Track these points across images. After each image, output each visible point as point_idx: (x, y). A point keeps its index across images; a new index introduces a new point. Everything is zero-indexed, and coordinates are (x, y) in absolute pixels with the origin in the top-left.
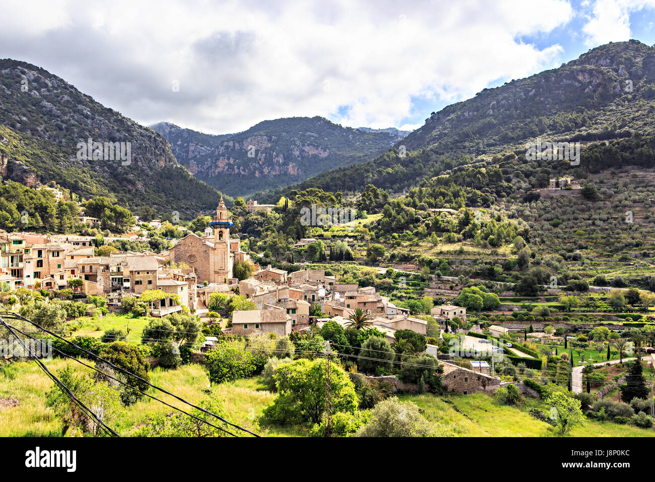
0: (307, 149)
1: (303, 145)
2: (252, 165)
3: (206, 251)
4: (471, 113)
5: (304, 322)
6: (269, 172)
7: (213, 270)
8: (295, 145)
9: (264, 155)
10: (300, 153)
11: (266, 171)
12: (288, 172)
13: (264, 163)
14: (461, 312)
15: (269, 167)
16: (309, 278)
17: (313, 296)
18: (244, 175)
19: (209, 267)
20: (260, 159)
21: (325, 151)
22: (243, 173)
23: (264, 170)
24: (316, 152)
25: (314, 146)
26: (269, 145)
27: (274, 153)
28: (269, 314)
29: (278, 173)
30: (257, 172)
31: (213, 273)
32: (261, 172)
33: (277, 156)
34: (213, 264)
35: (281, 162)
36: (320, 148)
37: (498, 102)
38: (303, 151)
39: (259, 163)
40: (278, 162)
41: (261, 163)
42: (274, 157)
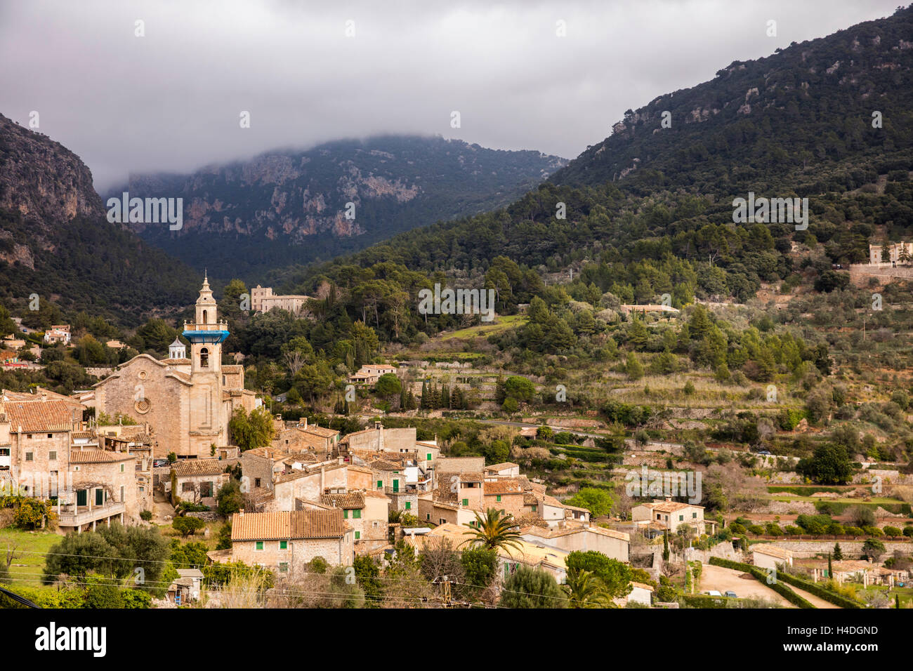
0: (372, 182)
1: (365, 176)
2: (259, 215)
3: (172, 390)
4: (706, 112)
5: (378, 537)
6: (295, 230)
7: (187, 429)
8: (348, 174)
9: (284, 194)
10: (359, 192)
11: (288, 226)
12: (333, 231)
13: (284, 212)
14: (695, 515)
15: (294, 220)
16: (385, 445)
17: (396, 482)
18: (242, 235)
19: (178, 424)
20: (277, 204)
21: (409, 187)
22: (241, 231)
23: (285, 226)
24: (390, 190)
25: (388, 178)
26: (296, 174)
27: (306, 192)
28: (307, 520)
29: (312, 231)
30: (270, 230)
31: (187, 435)
32: (279, 230)
33: (312, 196)
34: (186, 416)
35: (319, 209)
36: (398, 183)
37: (762, 89)
38: (366, 187)
39: (274, 210)
40: (313, 209)
41: (278, 211)
42: (305, 198)
